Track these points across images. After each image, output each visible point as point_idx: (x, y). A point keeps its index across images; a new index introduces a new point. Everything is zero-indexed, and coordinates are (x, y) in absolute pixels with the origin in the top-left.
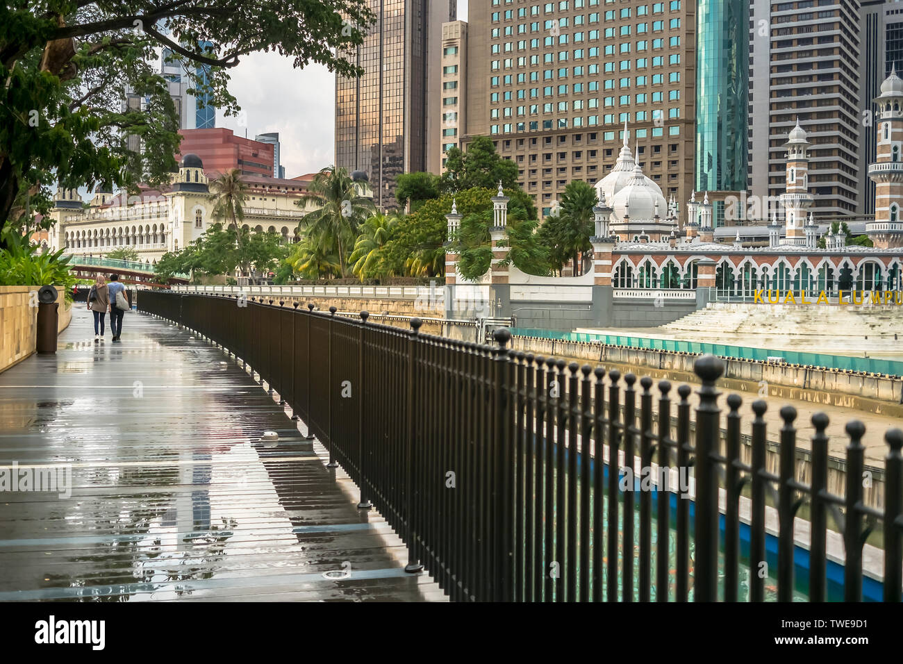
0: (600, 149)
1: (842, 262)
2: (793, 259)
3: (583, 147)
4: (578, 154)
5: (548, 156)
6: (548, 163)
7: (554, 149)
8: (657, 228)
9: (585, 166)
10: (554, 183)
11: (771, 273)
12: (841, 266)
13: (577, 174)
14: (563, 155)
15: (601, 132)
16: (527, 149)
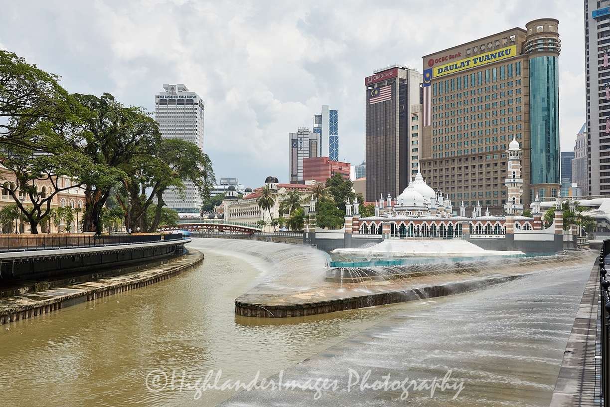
0: (484, 164)
1: (449, 223)
2: (429, 222)
3: (476, 163)
4: (474, 167)
5: (460, 168)
6: (460, 171)
7: (463, 165)
8: (415, 208)
9: (477, 172)
10: (463, 181)
11: (420, 228)
12: (448, 225)
13: (473, 176)
14: (467, 167)
15: (485, 155)
16: (450, 164)
